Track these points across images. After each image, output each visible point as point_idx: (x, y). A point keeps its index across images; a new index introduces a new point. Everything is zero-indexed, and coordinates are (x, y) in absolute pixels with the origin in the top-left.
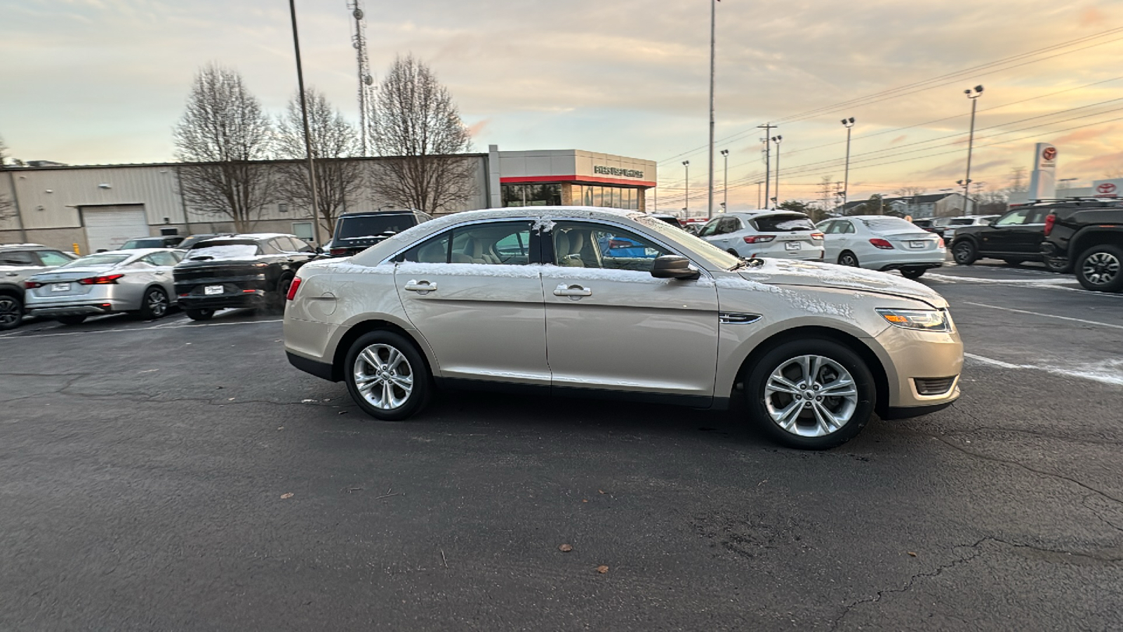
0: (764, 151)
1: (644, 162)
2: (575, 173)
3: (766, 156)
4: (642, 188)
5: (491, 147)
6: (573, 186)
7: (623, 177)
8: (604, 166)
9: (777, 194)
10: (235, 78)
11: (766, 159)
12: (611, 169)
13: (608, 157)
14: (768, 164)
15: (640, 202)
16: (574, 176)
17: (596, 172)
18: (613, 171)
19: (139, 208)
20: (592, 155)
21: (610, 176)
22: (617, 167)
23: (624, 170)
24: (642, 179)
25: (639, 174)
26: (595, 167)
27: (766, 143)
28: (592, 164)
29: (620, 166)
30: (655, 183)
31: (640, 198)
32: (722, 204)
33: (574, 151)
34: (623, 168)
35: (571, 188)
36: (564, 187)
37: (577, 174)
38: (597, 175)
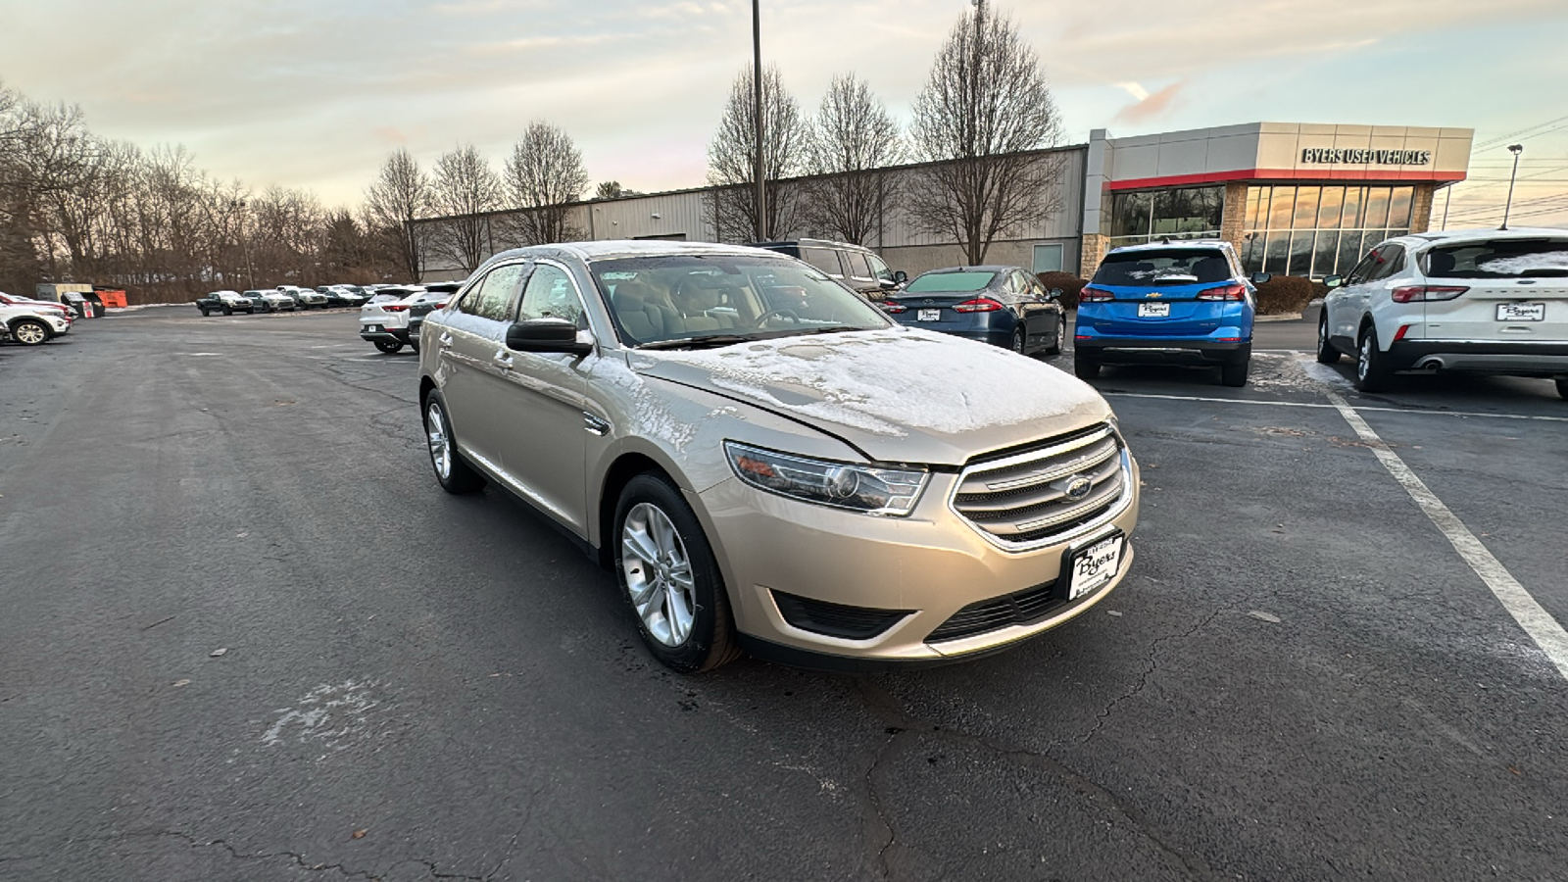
1: (1441, 134)
2: (1255, 165)
4: (1428, 185)
5: (1093, 133)
6: (1252, 188)
7: (1373, 166)
8: (1326, 147)
10: (773, 78)
12: (1345, 151)
15: (1418, 214)
16: (1253, 171)
17: (1304, 161)
18: (1349, 155)
19: (682, 238)
20: (1299, 130)
21: (1338, 166)
23: (1379, 152)
24: (1428, 168)
26: (1304, 151)
28: (1297, 146)
29: (1370, 144)
30: (1465, 173)
31: (1418, 206)
34: (1375, 149)
35: (1245, 193)
36: (1229, 191)
37: (1260, 166)
38: (1310, 166)
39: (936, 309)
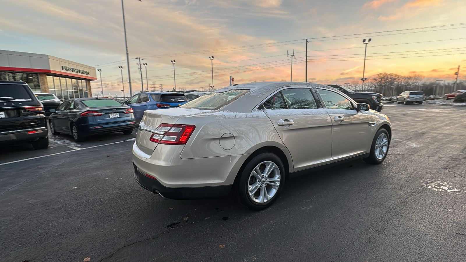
0: (139, 69)
1: (90, 67)
3: (140, 71)
4: (88, 80)
6: (48, 76)
8: (68, 67)
9: (148, 87)
11: (140, 72)
12: (72, 69)
13: (69, 62)
14: (141, 74)
15: (88, 87)
16: (50, 70)
17: (62, 69)
18: (73, 70)
20: (60, 60)
21: (71, 72)
22: (75, 68)
23: (79, 70)
24: (89, 76)
25: (87, 73)
26: (62, 67)
27: (139, 65)
28: (60, 64)
29: (77, 67)
31: (88, 85)
32: (122, 90)
33: (47, 56)
34: (78, 69)
35: (46, 77)
36: (41, 76)
37: (51, 69)
38: (64, 71)
39: (117, 113)
